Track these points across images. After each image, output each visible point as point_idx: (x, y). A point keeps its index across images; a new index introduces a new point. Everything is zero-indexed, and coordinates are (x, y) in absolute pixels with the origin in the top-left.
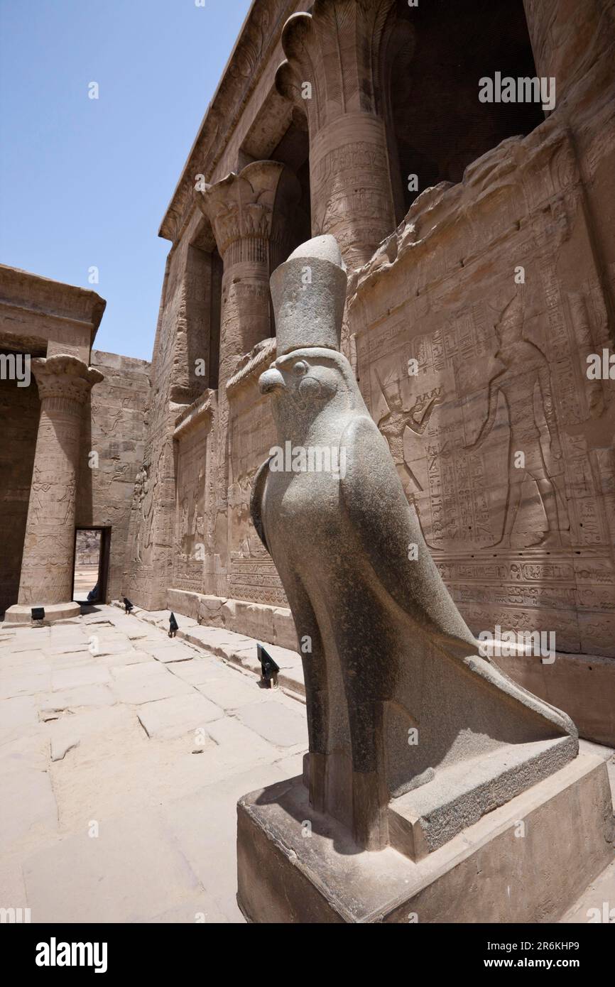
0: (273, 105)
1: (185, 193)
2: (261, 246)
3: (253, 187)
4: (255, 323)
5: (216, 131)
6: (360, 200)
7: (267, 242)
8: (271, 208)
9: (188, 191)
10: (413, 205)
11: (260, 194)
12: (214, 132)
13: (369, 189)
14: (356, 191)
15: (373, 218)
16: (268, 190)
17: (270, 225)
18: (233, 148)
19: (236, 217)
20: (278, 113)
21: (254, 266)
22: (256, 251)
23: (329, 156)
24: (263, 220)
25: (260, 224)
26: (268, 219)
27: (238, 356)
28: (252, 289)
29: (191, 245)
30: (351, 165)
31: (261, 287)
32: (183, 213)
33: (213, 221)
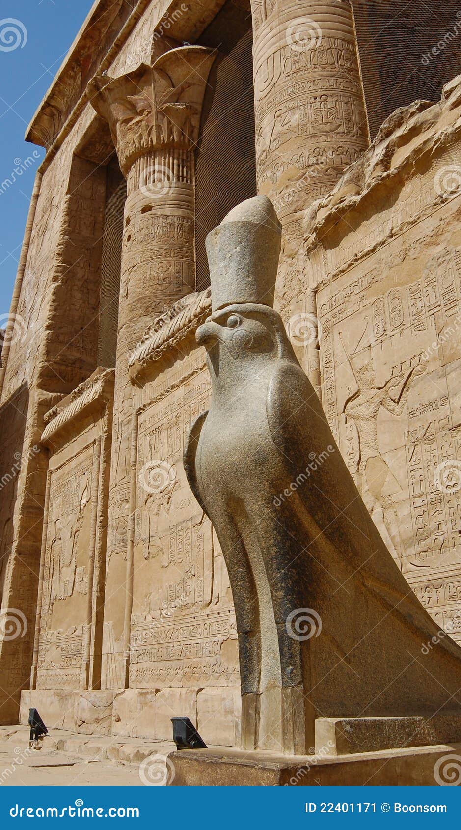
1: (71, 81)
2: (183, 161)
3: (174, 81)
4: (173, 270)
6: (320, 110)
7: (193, 154)
8: (199, 108)
9: (74, 80)
10: (382, 126)
11: (183, 89)
13: (332, 96)
14: (315, 98)
15: (338, 133)
16: (194, 84)
17: (197, 131)
18: (146, 29)
19: (148, 121)
22: (176, 167)
23: (278, 52)
24: (188, 125)
25: (182, 131)
26: (193, 123)
27: (148, 319)
28: (170, 221)
29: (76, 155)
30: (309, 66)
31: (183, 218)
32: (64, 110)
33: (115, 126)
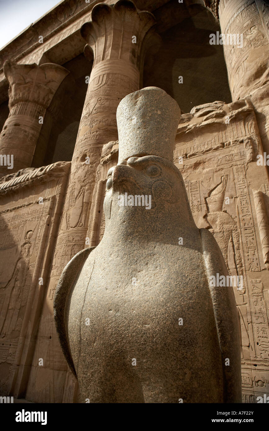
0: (73, 40)
2: (40, 111)
3: (47, 76)
5: (30, 39)
7: (45, 110)
8: (54, 92)
11: (50, 82)
12: (28, 39)
16: (55, 82)
17: (50, 101)
18: (40, 52)
19: (29, 88)
20: (75, 45)
21: (32, 120)
22: (36, 112)
24: (47, 97)
25: (44, 98)
26: (50, 97)
28: (27, 134)
31: (33, 135)
